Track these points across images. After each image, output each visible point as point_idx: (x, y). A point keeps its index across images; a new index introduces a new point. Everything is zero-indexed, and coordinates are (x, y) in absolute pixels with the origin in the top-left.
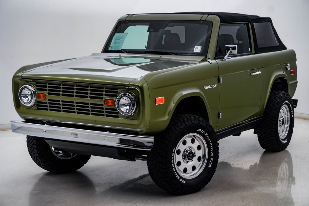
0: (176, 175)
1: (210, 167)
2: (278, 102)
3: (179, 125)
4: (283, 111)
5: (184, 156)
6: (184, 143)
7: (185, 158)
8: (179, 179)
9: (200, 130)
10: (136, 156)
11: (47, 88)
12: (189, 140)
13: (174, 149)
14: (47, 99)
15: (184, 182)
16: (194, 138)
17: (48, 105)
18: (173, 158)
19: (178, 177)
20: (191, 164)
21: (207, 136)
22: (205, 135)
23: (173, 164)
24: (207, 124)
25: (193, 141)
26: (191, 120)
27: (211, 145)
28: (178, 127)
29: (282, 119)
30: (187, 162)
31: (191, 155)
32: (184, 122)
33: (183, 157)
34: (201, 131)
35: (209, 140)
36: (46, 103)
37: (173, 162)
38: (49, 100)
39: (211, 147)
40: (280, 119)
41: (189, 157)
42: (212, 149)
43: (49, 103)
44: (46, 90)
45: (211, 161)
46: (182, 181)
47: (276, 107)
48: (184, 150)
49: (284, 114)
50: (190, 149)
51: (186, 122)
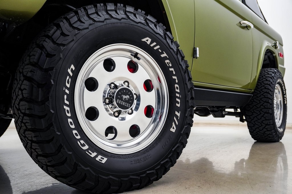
0: (79, 140)
1: (173, 130)
8: (87, 150)
9: (150, 40)
12: (121, 62)
15: (104, 161)
16: (135, 60)
19: (83, 145)
21: (165, 58)
22: (162, 56)
27: (177, 81)
30: (116, 114)
31: (126, 97)
34: (151, 43)
35: (171, 69)
39: (176, 86)
41: (122, 100)
42: (178, 91)
45: (177, 119)
46: (96, 157)
50: (126, 83)
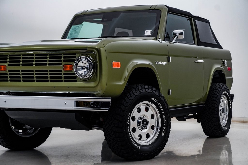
0: (132, 140)
1: (163, 135)
2: (219, 91)
3: (134, 92)
4: (223, 101)
5: (139, 123)
6: (139, 110)
7: (140, 125)
8: (134, 144)
9: (154, 98)
10: (92, 125)
11: (8, 60)
12: (143, 108)
13: (130, 114)
14: (8, 70)
15: (139, 148)
16: (148, 106)
17: (8, 76)
18: (128, 123)
19: (133, 142)
20: (145, 131)
21: (160, 105)
22: (158, 104)
23: (128, 129)
24: (159, 94)
25: (147, 110)
26: (145, 89)
27: (164, 114)
28: (133, 93)
29: (222, 108)
30: (141, 129)
31: (145, 123)
32: (139, 90)
33: (137, 125)
34: (154, 100)
35: (162, 109)
36: (7, 74)
37: (128, 127)
38: (9, 71)
39: (164, 116)
40: (221, 108)
41: (144, 124)
42: (165, 118)
43: (10, 74)
44: (6, 62)
45: (164, 130)
46: (137, 146)
47: (217, 96)
48: (139, 118)
49: (223, 103)
50: (144, 117)
51: (141, 90)
